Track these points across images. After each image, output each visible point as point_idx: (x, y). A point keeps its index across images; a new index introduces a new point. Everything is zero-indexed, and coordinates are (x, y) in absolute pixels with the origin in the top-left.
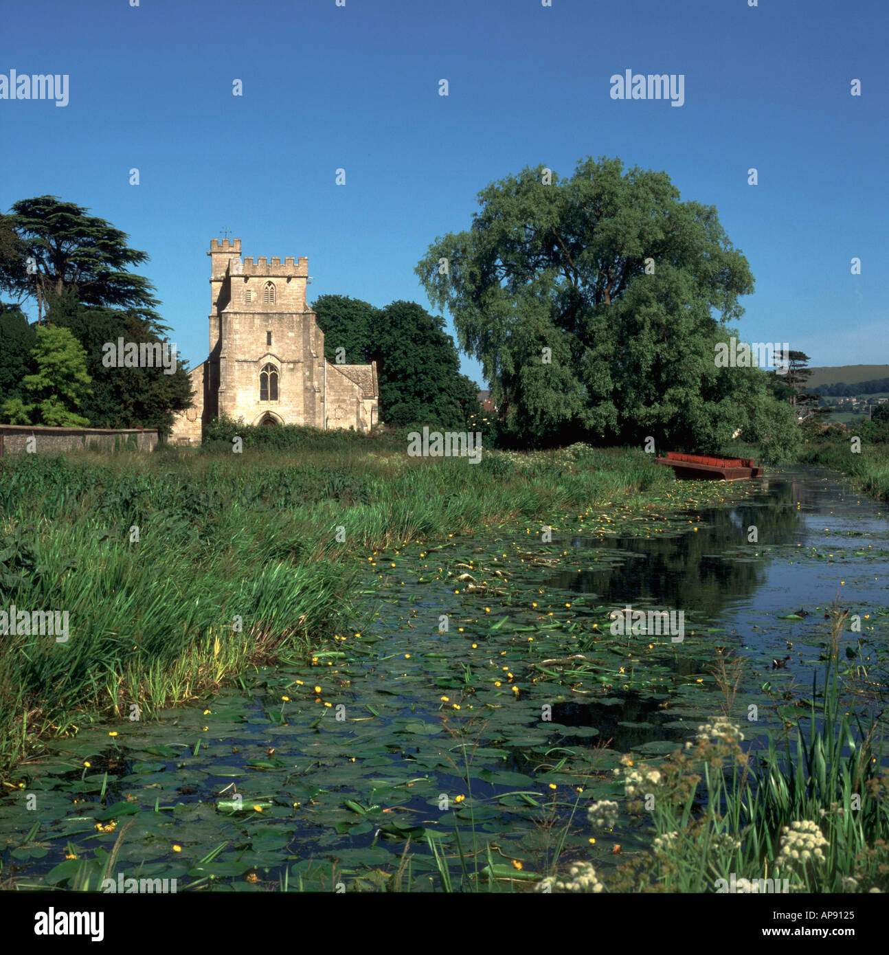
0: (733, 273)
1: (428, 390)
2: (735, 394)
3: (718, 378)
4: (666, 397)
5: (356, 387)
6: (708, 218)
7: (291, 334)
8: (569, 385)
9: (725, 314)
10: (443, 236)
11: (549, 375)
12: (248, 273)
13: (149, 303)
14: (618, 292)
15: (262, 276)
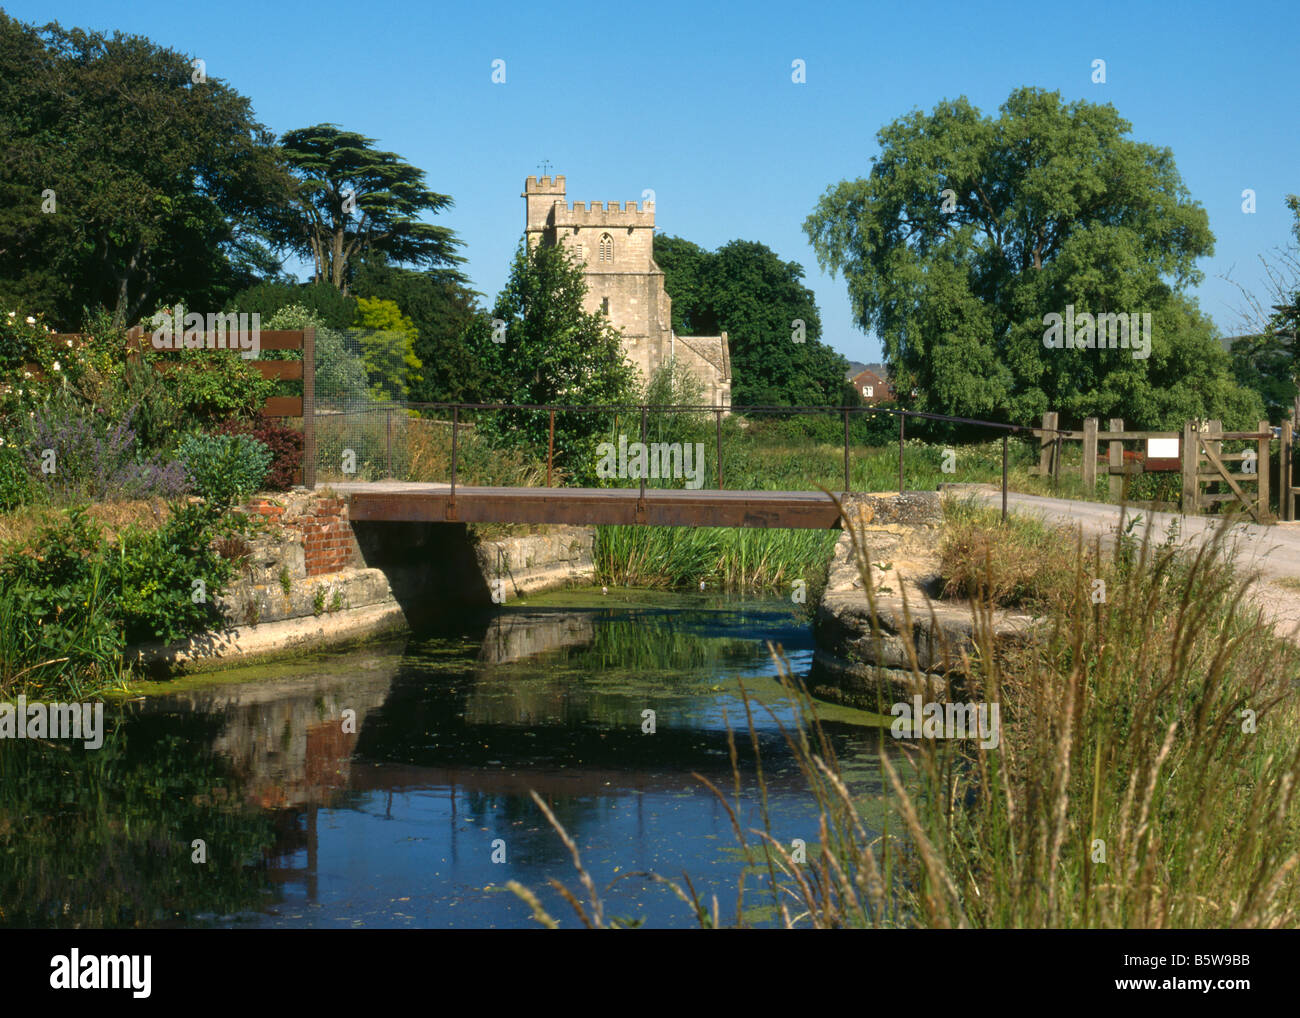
0: (1188, 232)
1: (779, 367)
2: (1189, 379)
3: (1168, 359)
4: (1106, 382)
5: (712, 368)
6: (1161, 162)
7: (633, 301)
8: (990, 368)
9: (1181, 280)
10: (836, 183)
11: (966, 356)
12: (579, 222)
13: (451, 260)
14: (1051, 251)
15: (596, 227)
